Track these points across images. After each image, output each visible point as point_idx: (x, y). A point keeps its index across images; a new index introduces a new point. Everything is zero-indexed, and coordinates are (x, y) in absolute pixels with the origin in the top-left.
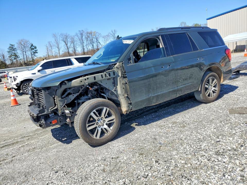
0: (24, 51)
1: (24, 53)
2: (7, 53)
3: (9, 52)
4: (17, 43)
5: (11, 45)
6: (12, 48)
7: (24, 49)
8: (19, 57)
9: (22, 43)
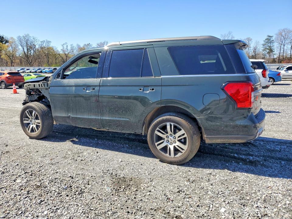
0: (282, 44)
1: (282, 46)
2: (262, 46)
3: (264, 45)
4: (276, 34)
5: (269, 36)
6: (269, 40)
7: (284, 42)
8: (274, 51)
9: (283, 34)
